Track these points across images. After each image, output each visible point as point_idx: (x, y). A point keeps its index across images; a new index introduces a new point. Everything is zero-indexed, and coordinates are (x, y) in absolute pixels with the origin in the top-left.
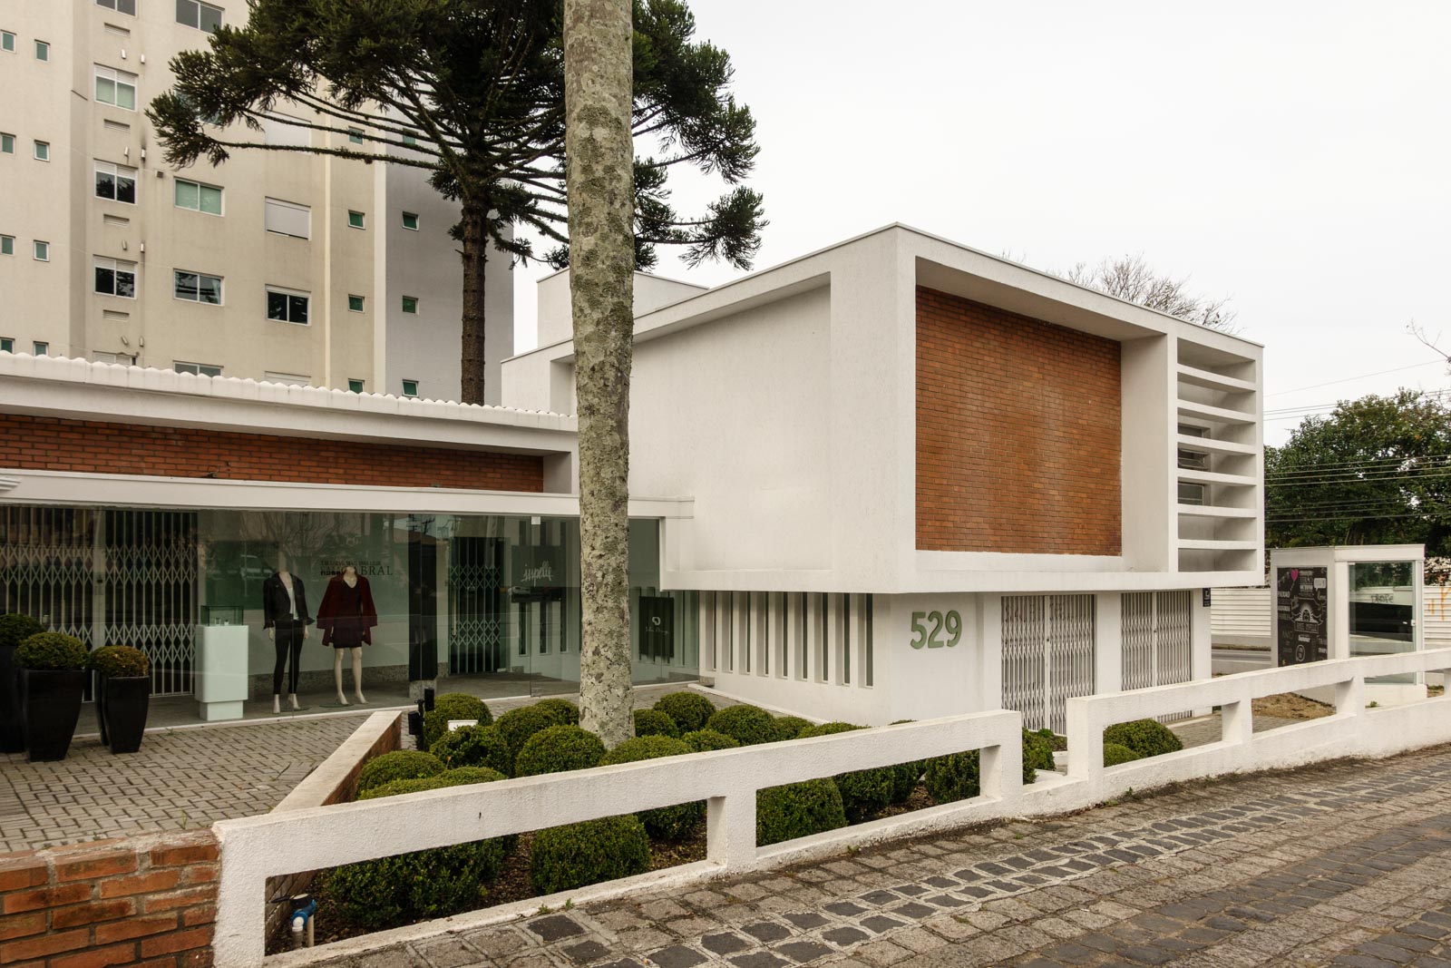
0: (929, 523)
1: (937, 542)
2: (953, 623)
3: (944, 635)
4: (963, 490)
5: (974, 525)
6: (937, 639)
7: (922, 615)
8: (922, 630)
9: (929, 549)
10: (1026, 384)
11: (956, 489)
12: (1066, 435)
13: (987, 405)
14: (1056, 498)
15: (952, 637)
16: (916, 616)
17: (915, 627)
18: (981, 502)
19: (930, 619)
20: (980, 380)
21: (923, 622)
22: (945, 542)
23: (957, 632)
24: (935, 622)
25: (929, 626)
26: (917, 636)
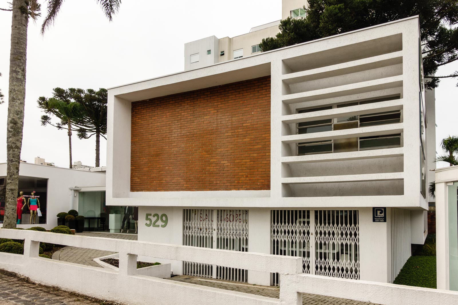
0: (155, 182)
1: (157, 188)
2: (164, 218)
3: (160, 223)
4: (171, 168)
5: (176, 181)
6: (156, 224)
7: (151, 215)
8: (150, 220)
9: (155, 191)
10: (205, 117)
11: (167, 168)
12: (233, 134)
13: (183, 132)
14: (226, 164)
15: (163, 224)
16: (147, 215)
17: (147, 219)
18: (180, 171)
19: (154, 216)
20: (179, 123)
21: (151, 217)
22: (161, 188)
23: (166, 222)
24: (156, 218)
25: (154, 219)
26: (148, 222)
